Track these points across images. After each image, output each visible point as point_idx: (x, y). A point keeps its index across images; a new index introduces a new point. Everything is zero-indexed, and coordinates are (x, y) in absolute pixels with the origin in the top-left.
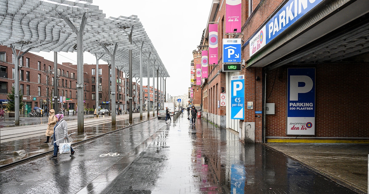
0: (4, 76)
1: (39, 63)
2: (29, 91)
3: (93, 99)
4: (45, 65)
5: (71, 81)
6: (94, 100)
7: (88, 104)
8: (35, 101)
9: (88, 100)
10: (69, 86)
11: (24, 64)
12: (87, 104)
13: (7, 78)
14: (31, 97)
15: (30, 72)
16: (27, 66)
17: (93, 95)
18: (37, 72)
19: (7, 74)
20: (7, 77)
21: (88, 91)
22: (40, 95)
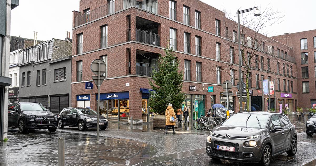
0: (154, 43)
1: (216, 23)
2: (201, 73)
3: (304, 91)
4: (227, 28)
5: (269, 59)
6: (306, 93)
7: (296, 100)
8: (212, 94)
9: (296, 93)
10: (266, 68)
11: (192, 23)
12: (294, 101)
13: (160, 46)
14: (203, 85)
15: (203, 38)
16: (197, 27)
17: (304, 85)
18: (215, 38)
19: (160, 39)
20: (159, 44)
21: (295, 78)
22: (219, 83)
